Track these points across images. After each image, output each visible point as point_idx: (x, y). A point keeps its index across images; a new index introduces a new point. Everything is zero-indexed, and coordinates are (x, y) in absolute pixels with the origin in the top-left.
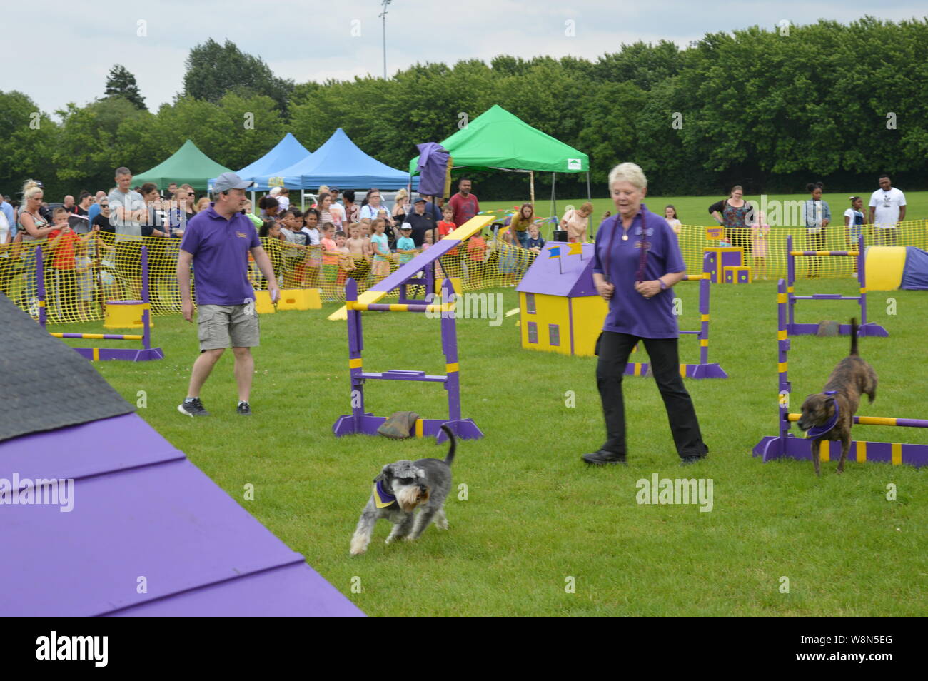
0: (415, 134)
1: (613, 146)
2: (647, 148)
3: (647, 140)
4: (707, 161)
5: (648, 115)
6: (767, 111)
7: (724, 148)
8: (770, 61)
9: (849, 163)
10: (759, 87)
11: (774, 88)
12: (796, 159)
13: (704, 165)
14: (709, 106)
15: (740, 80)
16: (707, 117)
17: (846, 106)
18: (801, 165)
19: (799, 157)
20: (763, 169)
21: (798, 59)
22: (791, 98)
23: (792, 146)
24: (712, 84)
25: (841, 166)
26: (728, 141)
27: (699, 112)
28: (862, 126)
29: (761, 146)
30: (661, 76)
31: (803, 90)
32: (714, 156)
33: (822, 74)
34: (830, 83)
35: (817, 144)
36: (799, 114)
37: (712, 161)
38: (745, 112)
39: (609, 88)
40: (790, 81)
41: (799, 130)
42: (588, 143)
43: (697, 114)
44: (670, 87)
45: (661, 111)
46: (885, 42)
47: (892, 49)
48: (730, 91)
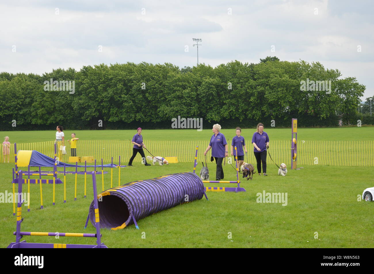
1: (45, 110)
2: (60, 110)
3: (60, 107)
4: (83, 116)
5: (60, 97)
6: (106, 97)
7: (90, 111)
8: (108, 78)
9: (138, 118)
10: (104, 88)
11: (109, 88)
12: (118, 116)
13: (82, 118)
14: (84, 94)
15: (96, 85)
16: (83, 99)
17: (137, 96)
18: (120, 118)
19: (119, 115)
20: (105, 120)
21: (118, 77)
22: (115, 92)
23: (116, 111)
24: (85, 86)
25: (135, 120)
26: (91, 108)
27: (80, 97)
28: (143, 104)
29: (104, 111)
31: (120, 89)
32: (86, 114)
33: (128, 83)
34: (131, 87)
35: (126, 110)
36: (119, 98)
37: (86, 116)
38: (98, 97)
40: (115, 86)
41: (119, 105)
42: (36, 108)
43: (79, 98)
45: (66, 96)
46: (151, 72)
47: (154, 75)
48: (92, 89)
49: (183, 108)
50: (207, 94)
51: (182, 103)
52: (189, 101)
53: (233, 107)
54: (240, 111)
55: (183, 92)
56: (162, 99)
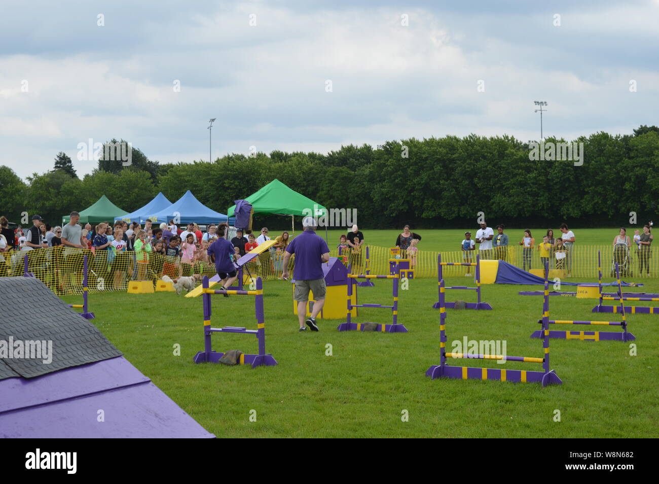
0: (227, 193)
4: (386, 210)
5: (354, 185)
6: (419, 184)
7: (396, 204)
8: (421, 157)
9: (463, 213)
10: (415, 171)
11: (423, 172)
12: (435, 210)
13: (385, 213)
14: (388, 180)
15: (405, 167)
16: (386, 187)
17: (462, 182)
18: (437, 213)
19: (437, 209)
20: (417, 215)
21: (436, 156)
22: (432, 177)
23: (433, 203)
24: (389, 169)
25: (459, 216)
26: (398, 199)
27: (382, 184)
28: (470, 193)
29: (416, 203)
30: (363, 164)
31: (439, 173)
32: (390, 208)
33: (449, 164)
34: (453, 169)
35: (446, 202)
36: (437, 186)
37: (389, 210)
38: (407, 184)
39: (333, 170)
40: (432, 168)
41: (436, 195)
42: (322, 199)
43: (381, 185)
44: (367, 170)
45: (362, 183)
46: (482, 148)
47: (486, 152)
48: (399, 173)
49: (526, 199)
50: (562, 179)
51: (526, 192)
52: (536, 189)
53: (599, 197)
54: (609, 202)
55: (527, 177)
56: (497, 186)
